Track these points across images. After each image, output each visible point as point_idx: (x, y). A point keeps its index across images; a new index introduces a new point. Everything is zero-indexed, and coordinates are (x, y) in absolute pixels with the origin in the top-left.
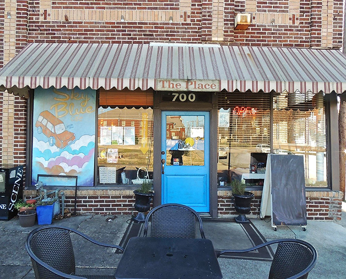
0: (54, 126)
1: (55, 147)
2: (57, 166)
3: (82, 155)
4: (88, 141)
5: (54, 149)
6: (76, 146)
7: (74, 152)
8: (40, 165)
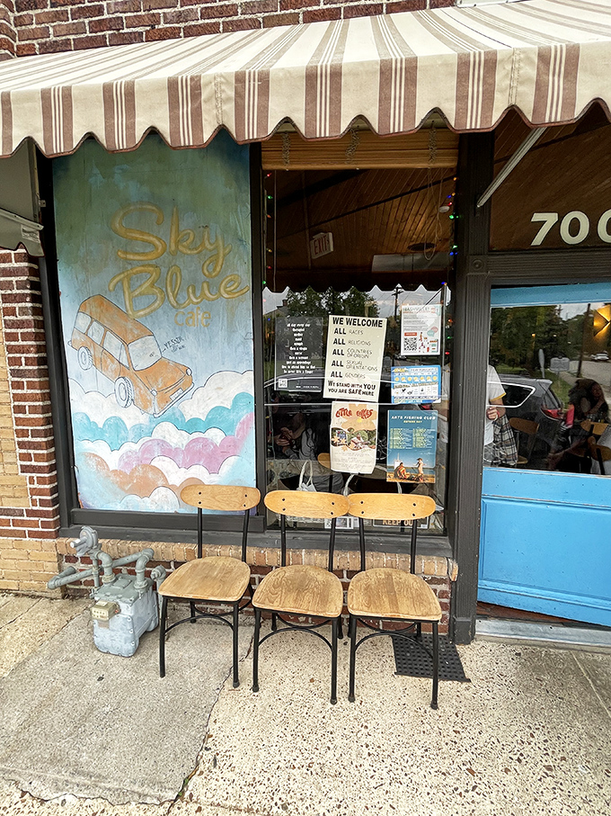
0: (126, 343)
1: (133, 409)
2: (145, 466)
3: (216, 436)
4: (234, 391)
5: (133, 417)
6: (195, 406)
7: (191, 426)
8: (98, 463)
